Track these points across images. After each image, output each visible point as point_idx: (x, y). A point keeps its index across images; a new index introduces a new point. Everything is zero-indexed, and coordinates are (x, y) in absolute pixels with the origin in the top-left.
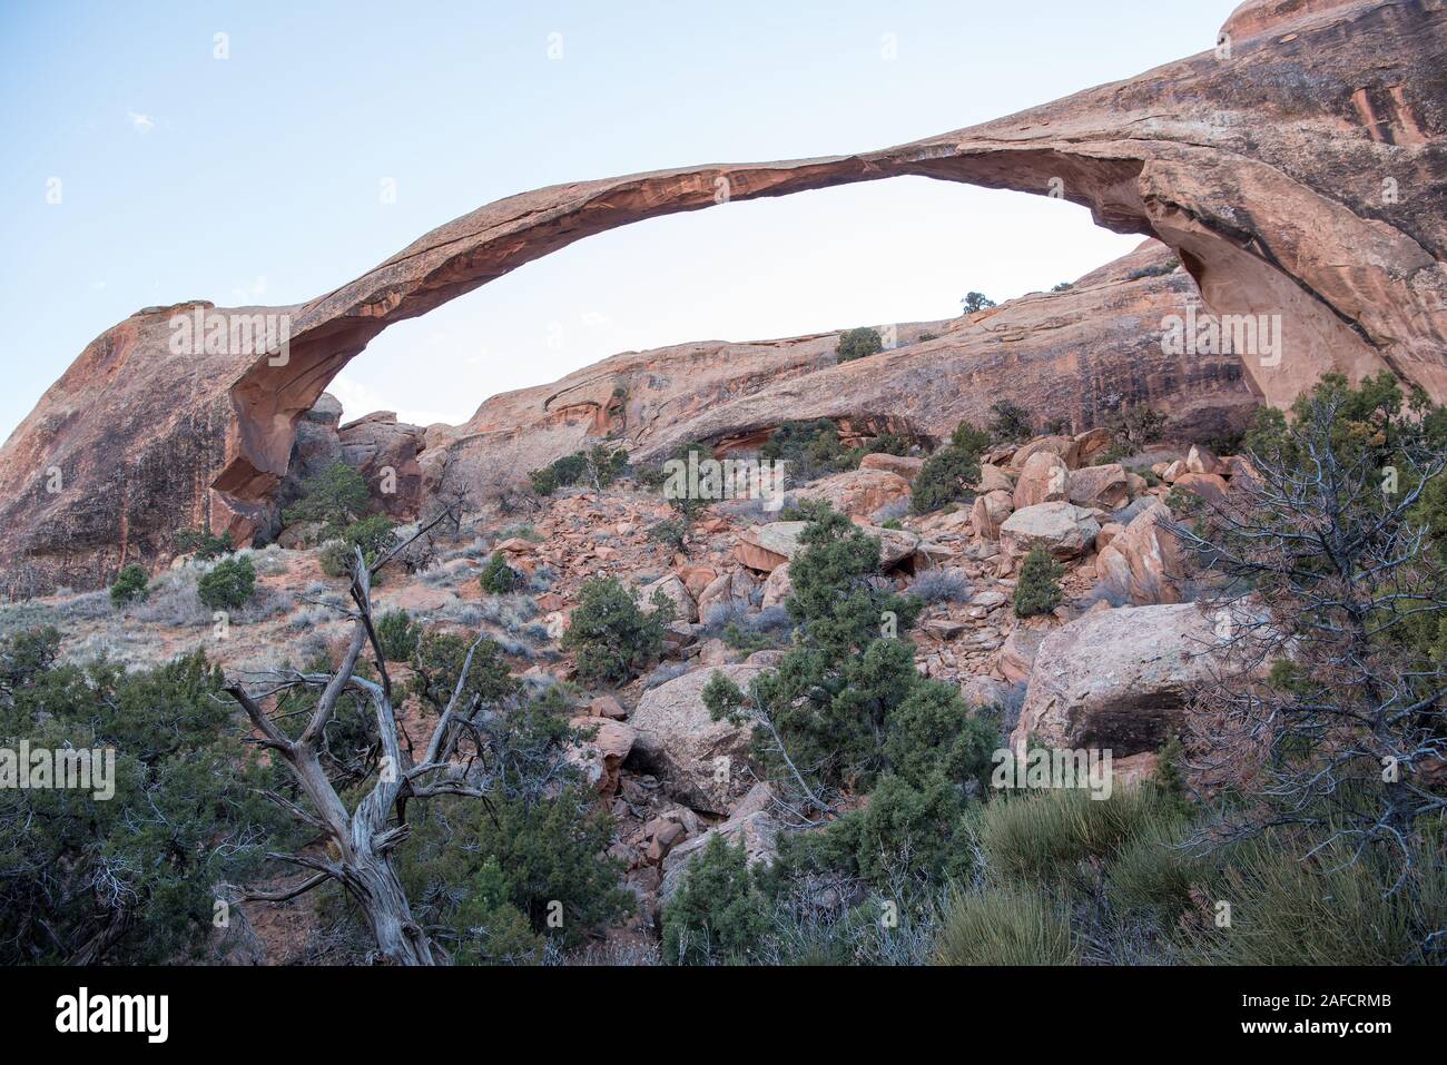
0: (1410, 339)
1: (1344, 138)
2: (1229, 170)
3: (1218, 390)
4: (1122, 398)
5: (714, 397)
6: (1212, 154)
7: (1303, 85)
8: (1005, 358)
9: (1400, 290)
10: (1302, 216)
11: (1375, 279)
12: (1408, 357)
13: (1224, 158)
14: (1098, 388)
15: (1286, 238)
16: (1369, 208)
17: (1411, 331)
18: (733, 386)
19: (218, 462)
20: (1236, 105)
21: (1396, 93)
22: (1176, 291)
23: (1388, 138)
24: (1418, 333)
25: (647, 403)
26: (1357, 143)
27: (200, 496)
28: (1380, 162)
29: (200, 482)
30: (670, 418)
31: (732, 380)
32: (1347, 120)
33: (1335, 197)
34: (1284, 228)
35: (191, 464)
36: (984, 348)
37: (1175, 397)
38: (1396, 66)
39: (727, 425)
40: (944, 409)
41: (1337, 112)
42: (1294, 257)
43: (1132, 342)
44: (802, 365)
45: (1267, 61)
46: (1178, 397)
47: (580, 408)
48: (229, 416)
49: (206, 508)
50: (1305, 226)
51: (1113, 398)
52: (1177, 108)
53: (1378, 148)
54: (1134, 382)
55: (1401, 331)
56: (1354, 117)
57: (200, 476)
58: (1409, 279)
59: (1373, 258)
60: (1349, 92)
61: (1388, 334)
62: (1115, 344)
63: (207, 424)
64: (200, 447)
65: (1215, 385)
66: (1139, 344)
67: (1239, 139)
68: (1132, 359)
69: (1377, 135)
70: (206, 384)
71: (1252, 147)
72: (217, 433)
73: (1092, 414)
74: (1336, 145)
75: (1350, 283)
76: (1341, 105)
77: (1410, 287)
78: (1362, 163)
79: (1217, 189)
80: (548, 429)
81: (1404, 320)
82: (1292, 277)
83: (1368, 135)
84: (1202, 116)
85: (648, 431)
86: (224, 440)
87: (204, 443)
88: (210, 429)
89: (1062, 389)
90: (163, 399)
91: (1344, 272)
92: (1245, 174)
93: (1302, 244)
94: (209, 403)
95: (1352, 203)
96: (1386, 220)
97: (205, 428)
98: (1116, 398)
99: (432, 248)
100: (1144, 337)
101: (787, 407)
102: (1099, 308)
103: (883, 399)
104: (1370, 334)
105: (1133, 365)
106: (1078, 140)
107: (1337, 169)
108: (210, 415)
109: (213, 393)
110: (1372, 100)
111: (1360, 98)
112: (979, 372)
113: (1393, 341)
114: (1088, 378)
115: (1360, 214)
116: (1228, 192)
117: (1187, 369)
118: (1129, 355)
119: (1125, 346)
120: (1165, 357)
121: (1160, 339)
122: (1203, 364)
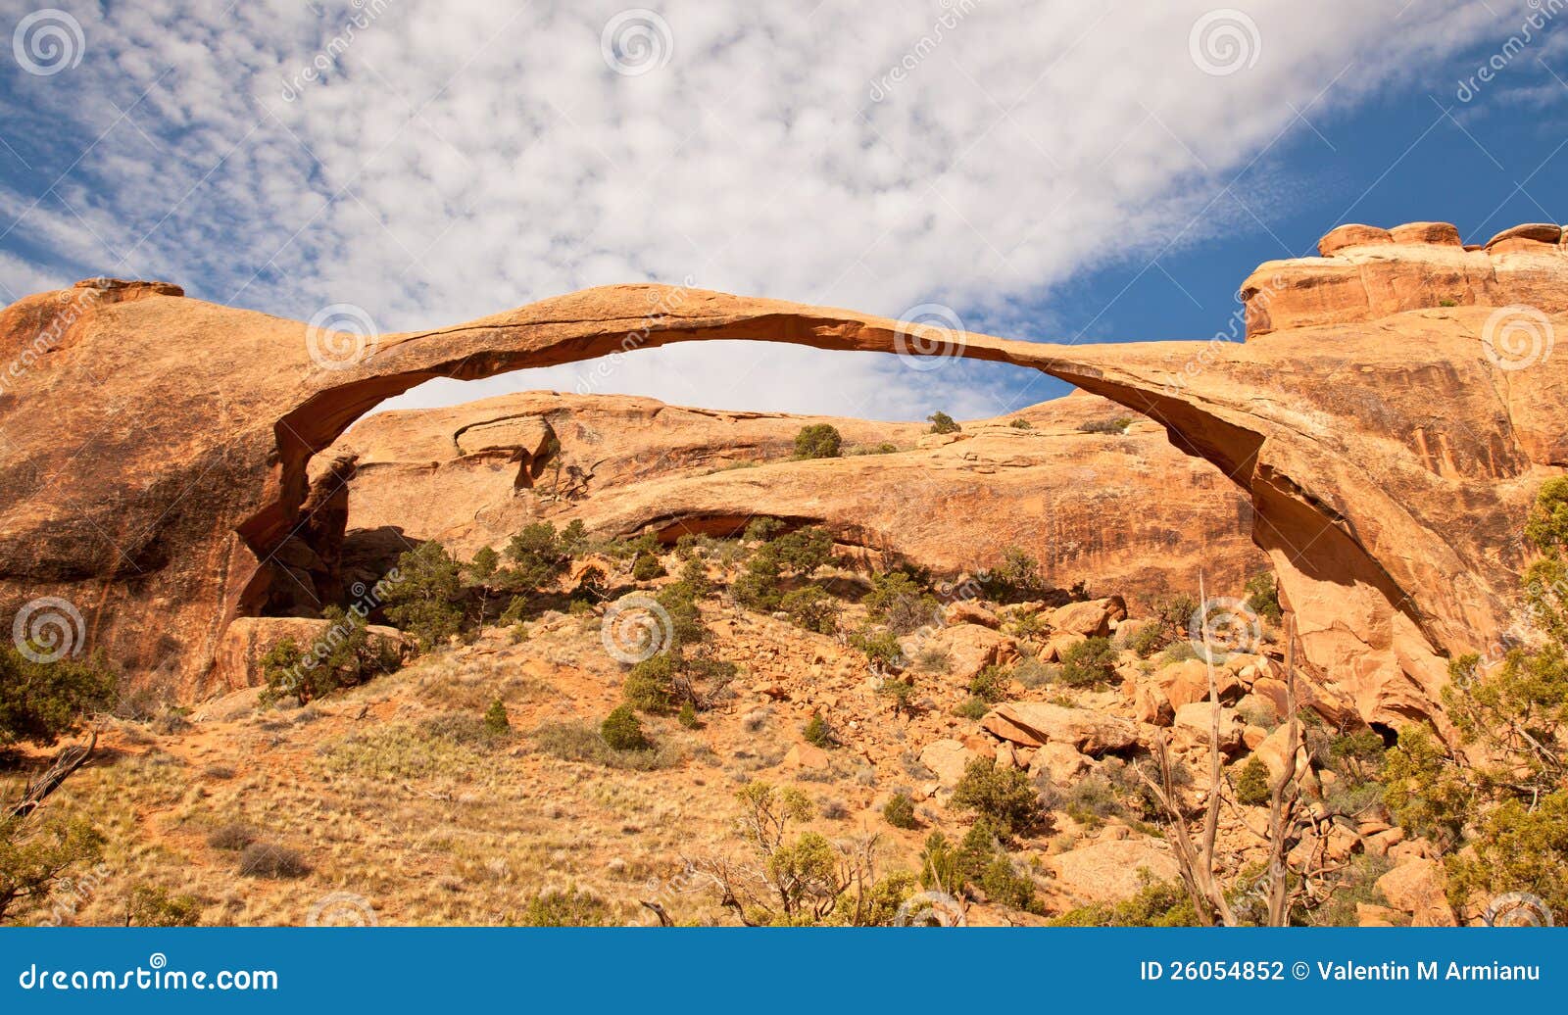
0: (1447, 618)
1: (1409, 464)
2: (1328, 463)
3: (1160, 552)
4: (1080, 546)
6: (1315, 446)
7: (1380, 412)
8: (978, 489)
9: (1446, 586)
10: (1380, 513)
11: (1429, 573)
13: (1325, 452)
14: (1060, 533)
15: (1369, 527)
16: (1425, 520)
17: (1449, 615)
19: (250, 504)
20: (1331, 410)
21: (1442, 438)
22: (1128, 452)
23: (1436, 471)
24: (1454, 617)
25: (578, 457)
26: (1416, 467)
27: (220, 538)
28: (1431, 487)
29: (223, 523)
30: (607, 480)
31: (670, 449)
32: (1409, 448)
33: (1402, 505)
34: (1367, 519)
35: (216, 501)
36: (955, 475)
37: (1123, 552)
38: (1443, 419)
39: (690, 505)
40: (920, 530)
41: (1403, 439)
42: (1374, 542)
43: (1091, 494)
44: (750, 446)
45: (1354, 384)
46: (1126, 553)
47: (505, 452)
48: (270, 455)
49: (225, 554)
50: (1383, 522)
51: (1072, 545)
52: (1286, 397)
53: (1430, 476)
54: (1091, 532)
55: (1442, 613)
56: (1414, 448)
57: (224, 516)
58: (1452, 579)
59: (1427, 558)
60: (1411, 427)
61: (1432, 612)
62: (1076, 493)
63: (244, 458)
65: (1157, 547)
66: (1097, 497)
67: (1334, 440)
68: (1089, 511)
69: (1428, 464)
70: (240, 410)
71: (1344, 449)
72: (256, 472)
73: (1053, 556)
74: (1403, 465)
75: (1411, 571)
76: (1405, 434)
77: (1453, 585)
78: (1418, 484)
79: (1321, 476)
80: (468, 469)
81: (1446, 607)
83: (1423, 464)
84: (1306, 411)
85: (581, 490)
86: (262, 481)
88: (247, 465)
89: (1030, 529)
90: (175, 416)
91: (1409, 563)
92: (1341, 470)
93: (1380, 535)
94: (248, 435)
95: (1413, 513)
96: (1436, 532)
97: (241, 462)
98: (1076, 545)
100: (1100, 492)
101: (756, 498)
102: (1061, 455)
103: (861, 509)
104: (1420, 608)
105: (1091, 517)
106: (1208, 401)
107: (1403, 484)
108: (249, 449)
110: (1426, 438)
111: (1419, 434)
112: (954, 498)
113: (1436, 617)
114: (1052, 522)
115: (1419, 522)
116: (1328, 481)
117: (1136, 528)
118: (1088, 507)
119: (1085, 497)
120: (1118, 513)
121: (1114, 496)
122: (1148, 526)
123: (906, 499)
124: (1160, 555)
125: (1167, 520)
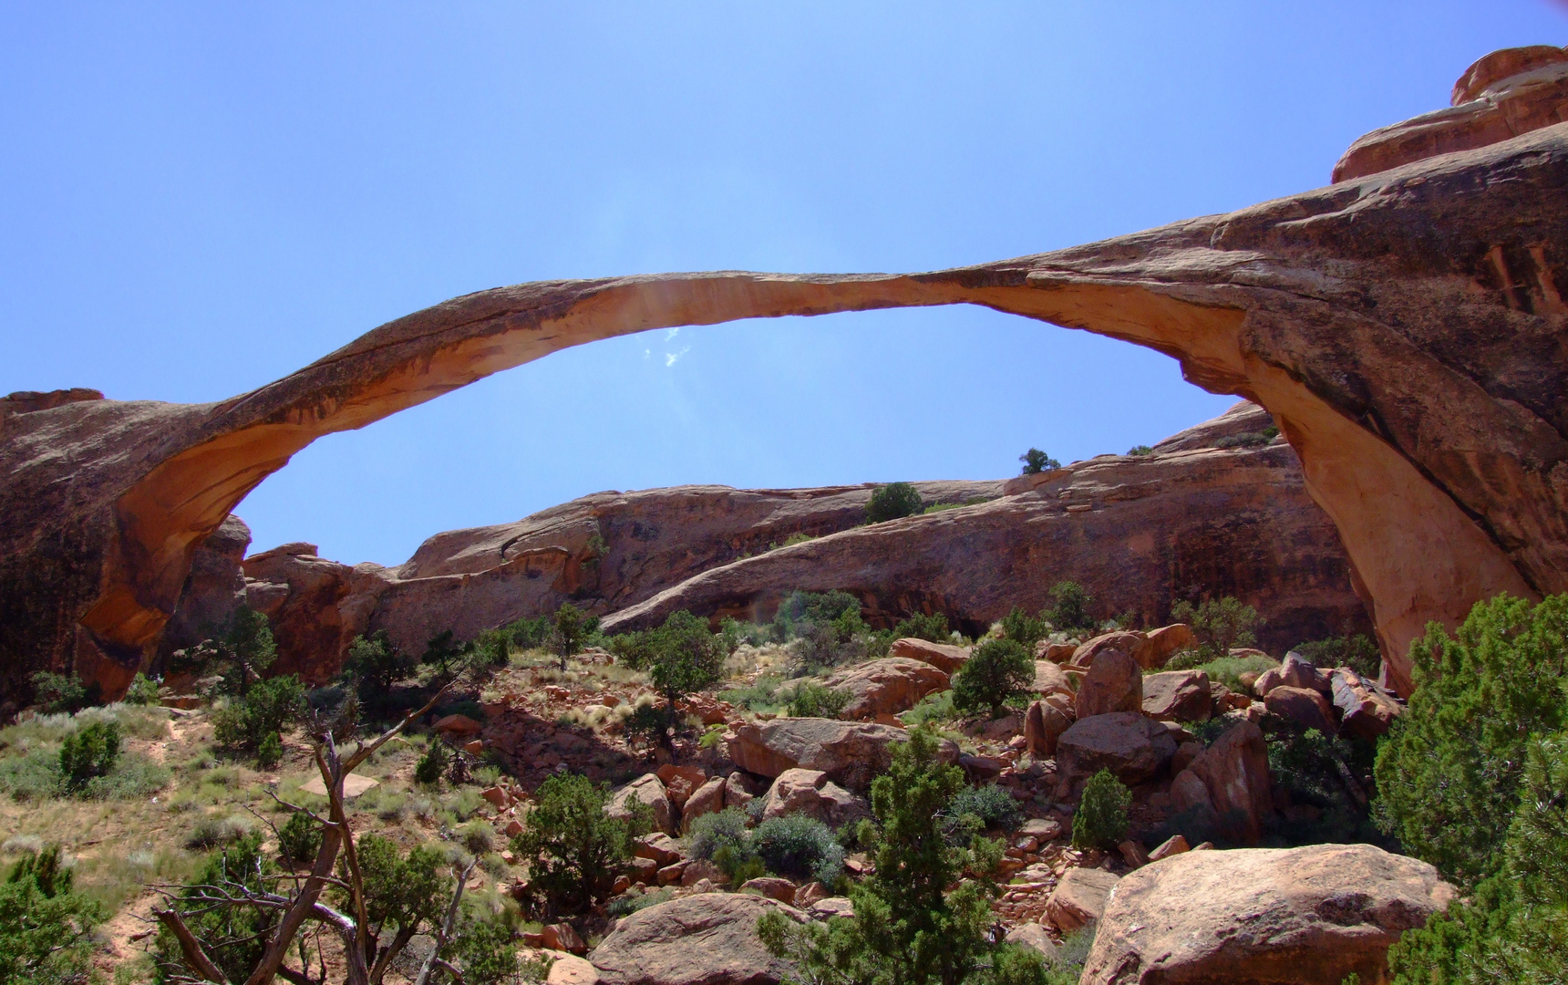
0: (1544, 542)
1: (1473, 301)
2: (1342, 329)
3: (1316, 587)
4: (1204, 590)
5: (711, 554)
6: (1324, 308)
7: (1430, 237)
8: (1069, 532)
9: (1535, 485)
10: (1424, 389)
11: (1506, 470)
12: (1540, 563)
13: (1338, 314)
14: (1177, 576)
15: (1405, 413)
16: (1501, 386)
17: (1546, 534)
18: (736, 543)
19: (90, 592)
20: (1352, 256)
21: (1536, 254)
22: (1273, 465)
23: (1525, 306)
24: (1554, 536)
25: (629, 555)
26: (1489, 309)
27: (63, 632)
28: (1514, 332)
29: (65, 615)
30: (655, 577)
31: (735, 535)
32: (1480, 282)
33: (1463, 370)
34: (1402, 401)
35: (55, 592)
36: (1044, 518)
37: (1265, 592)
38: (1538, 223)
40: (992, 589)
41: (1468, 271)
42: (1414, 437)
43: (1219, 522)
44: (823, 523)
45: (1389, 206)
46: (1269, 593)
47: (545, 556)
48: (110, 536)
49: (68, 649)
50: (1428, 401)
51: (1194, 590)
52: (1287, 252)
53: (1514, 316)
54: (1220, 570)
55: (1535, 532)
56: (1488, 280)
57: (65, 607)
58: (1545, 471)
59: (1504, 445)
60: (1482, 248)
61: (1518, 535)
62: (1198, 523)
63: (80, 542)
64: (69, 570)
65: (1313, 582)
66: (1226, 526)
67: (1355, 294)
68: (1217, 543)
69: (1512, 301)
70: (84, 493)
71: (1369, 304)
72: (93, 555)
73: (1168, 606)
74: (1467, 309)
75: (1477, 472)
76: (1473, 265)
77: (1546, 482)
78: (1497, 332)
79: (1328, 350)
80: (503, 580)
81: (1538, 520)
82: (1411, 460)
83: (1503, 301)
84: (1314, 264)
85: (627, 590)
86: (101, 565)
87: (75, 566)
88: (84, 549)
89: (1135, 574)
90: (28, 508)
91: (1471, 459)
92: (1362, 334)
93: (1423, 422)
95: (1481, 378)
96: (1520, 401)
97: (78, 547)
98: (1198, 590)
99: (382, 347)
100: (1232, 518)
102: (1182, 479)
103: (920, 571)
104: (1498, 532)
105: (1218, 551)
107: (1467, 338)
108: (86, 532)
109: (93, 505)
110: (1508, 259)
111: (1496, 256)
112: (1037, 546)
113: (1524, 543)
114: (1166, 563)
115: (1490, 391)
116: (1341, 356)
117: (1282, 559)
118: (1214, 538)
119: (1212, 527)
120: (1257, 543)
121: (1251, 521)
122: (1299, 555)
123: (977, 554)
124: (1317, 590)
125: (1327, 545)
